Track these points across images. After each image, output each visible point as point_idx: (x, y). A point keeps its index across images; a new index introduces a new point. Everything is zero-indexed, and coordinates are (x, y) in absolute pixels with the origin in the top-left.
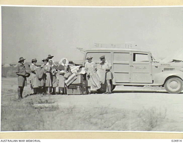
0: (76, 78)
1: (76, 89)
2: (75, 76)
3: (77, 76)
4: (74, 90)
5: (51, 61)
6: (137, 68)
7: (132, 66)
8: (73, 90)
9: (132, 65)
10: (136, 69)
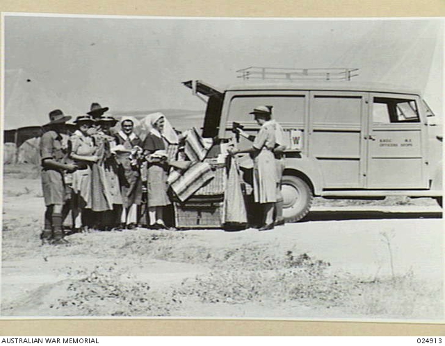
0: (211, 177)
1: (212, 212)
2: (207, 171)
3: (214, 170)
4: (203, 214)
5: (129, 123)
6: (383, 143)
7: (370, 138)
8: (199, 215)
9: (370, 134)
10: (383, 145)
